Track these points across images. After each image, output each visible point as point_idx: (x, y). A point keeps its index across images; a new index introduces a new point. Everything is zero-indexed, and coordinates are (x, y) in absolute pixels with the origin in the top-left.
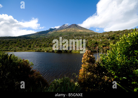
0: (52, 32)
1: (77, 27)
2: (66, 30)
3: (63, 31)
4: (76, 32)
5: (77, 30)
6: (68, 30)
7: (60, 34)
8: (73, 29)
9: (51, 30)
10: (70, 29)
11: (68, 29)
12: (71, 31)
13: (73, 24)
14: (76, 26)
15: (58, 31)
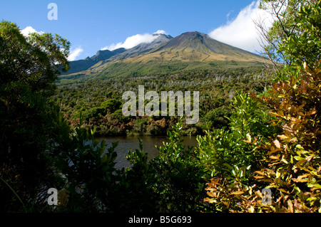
0: (105, 65)
1: (202, 41)
2: (157, 54)
3: (145, 58)
4: (199, 63)
5: (204, 57)
6: (166, 56)
7: (134, 69)
8: (188, 51)
9: (104, 56)
10: (174, 51)
11: (168, 50)
12: (179, 58)
13: (186, 34)
14: (199, 38)
15: (128, 60)
